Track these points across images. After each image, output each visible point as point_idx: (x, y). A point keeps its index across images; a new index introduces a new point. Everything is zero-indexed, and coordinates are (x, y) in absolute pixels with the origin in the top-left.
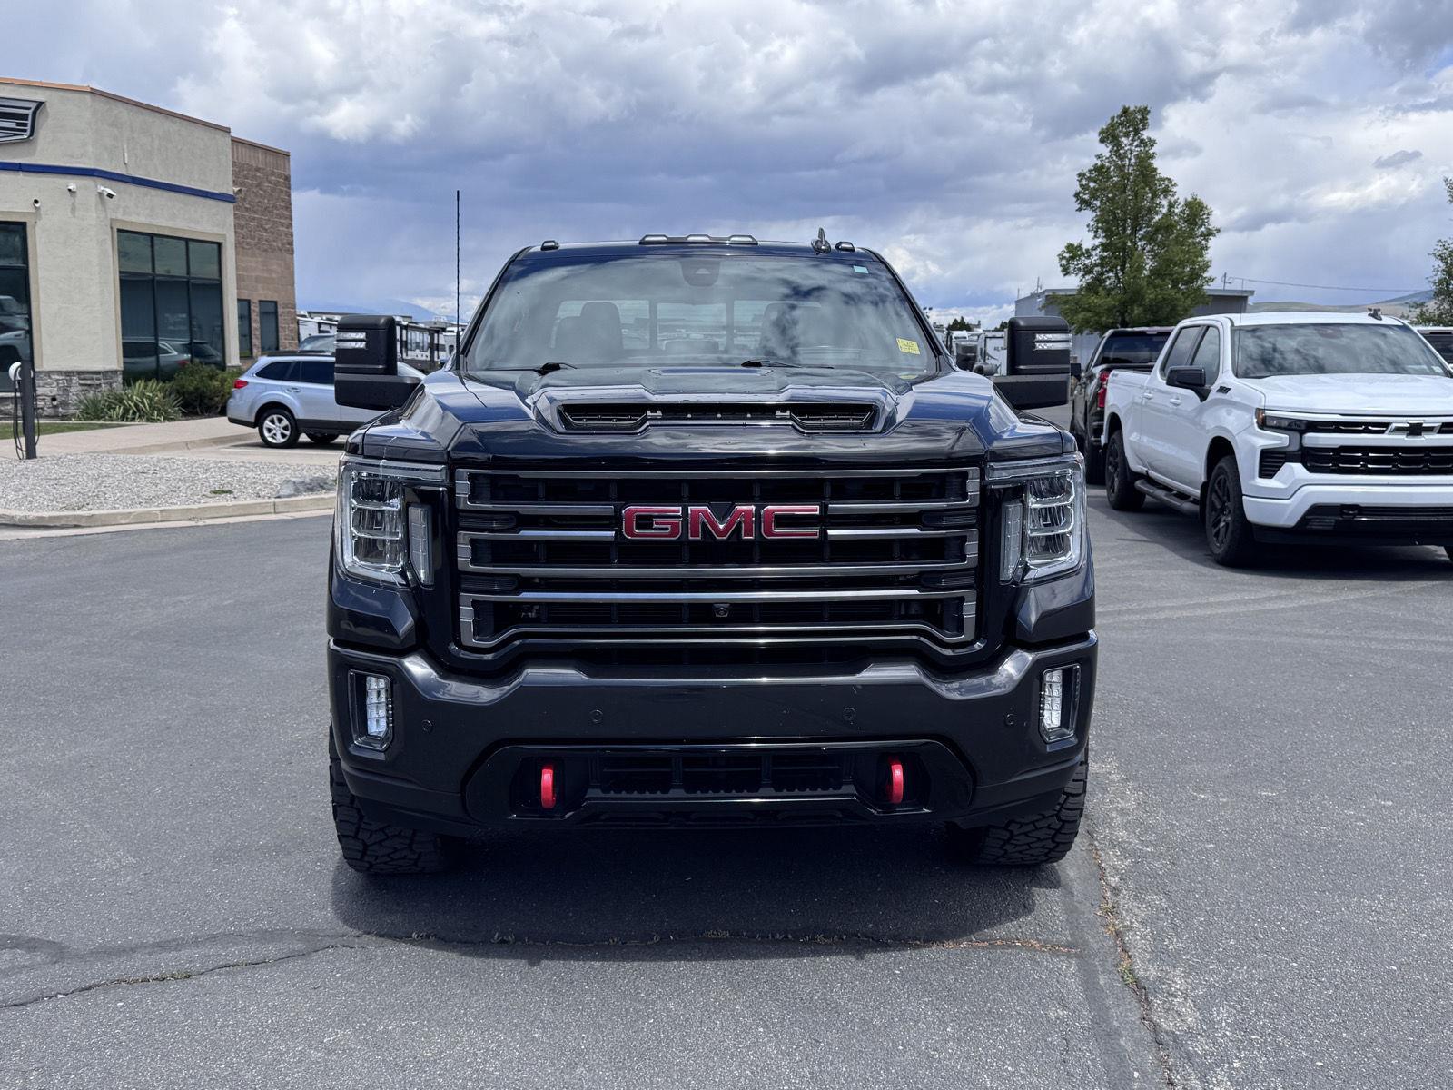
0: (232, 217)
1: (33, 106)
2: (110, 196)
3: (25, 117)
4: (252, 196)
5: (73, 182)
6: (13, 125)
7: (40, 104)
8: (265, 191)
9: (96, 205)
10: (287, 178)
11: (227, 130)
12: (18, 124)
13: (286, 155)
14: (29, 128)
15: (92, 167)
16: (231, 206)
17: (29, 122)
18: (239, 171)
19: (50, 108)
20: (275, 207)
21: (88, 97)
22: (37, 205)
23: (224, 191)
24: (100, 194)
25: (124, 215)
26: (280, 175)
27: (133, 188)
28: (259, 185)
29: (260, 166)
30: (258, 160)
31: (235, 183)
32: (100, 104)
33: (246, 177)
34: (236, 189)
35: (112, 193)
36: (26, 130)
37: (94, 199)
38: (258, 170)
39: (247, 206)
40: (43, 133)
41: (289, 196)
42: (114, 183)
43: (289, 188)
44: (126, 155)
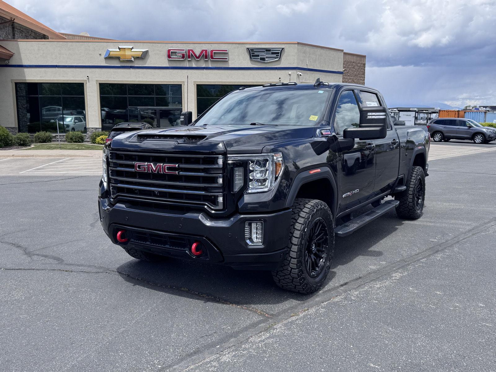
0: (342, 79)
1: (281, 49)
2: (300, 75)
3: (278, 53)
4: (351, 71)
5: (290, 72)
6: (275, 56)
7: (283, 49)
8: (356, 69)
9: (296, 78)
10: (364, 64)
11: (342, 51)
12: (276, 56)
13: (365, 57)
14: (279, 56)
15: (296, 67)
16: (342, 75)
17: (279, 55)
18: (346, 63)
19: (286, 50)
20: (359, 74)
21: (296, 45)
22: (280, 79)
23: (340, 70)
24: (298, 75)
25: (305, 80)
26: (362, 64)
27: (308, 72)
28: (353, 67)
29: (355, 61)
30: (354, 59)
31: (344, 67)
32: (300, 47)
33: (349, 65)
34: (344, 70)
35: (301, 74)
36: (278, 57)
37: (296, 76)
38: (354, 62)
39: (349, 75)
40: (284, 57)
41: (365, 70)
42: (303, 71)
43: (365, 67)
44: (307, 62)
